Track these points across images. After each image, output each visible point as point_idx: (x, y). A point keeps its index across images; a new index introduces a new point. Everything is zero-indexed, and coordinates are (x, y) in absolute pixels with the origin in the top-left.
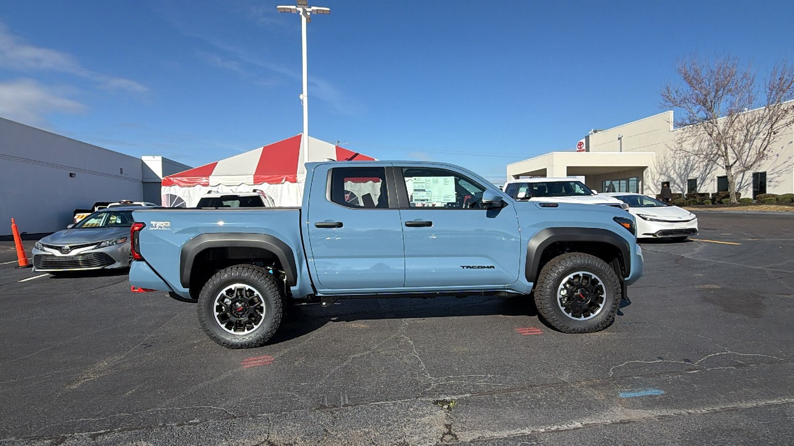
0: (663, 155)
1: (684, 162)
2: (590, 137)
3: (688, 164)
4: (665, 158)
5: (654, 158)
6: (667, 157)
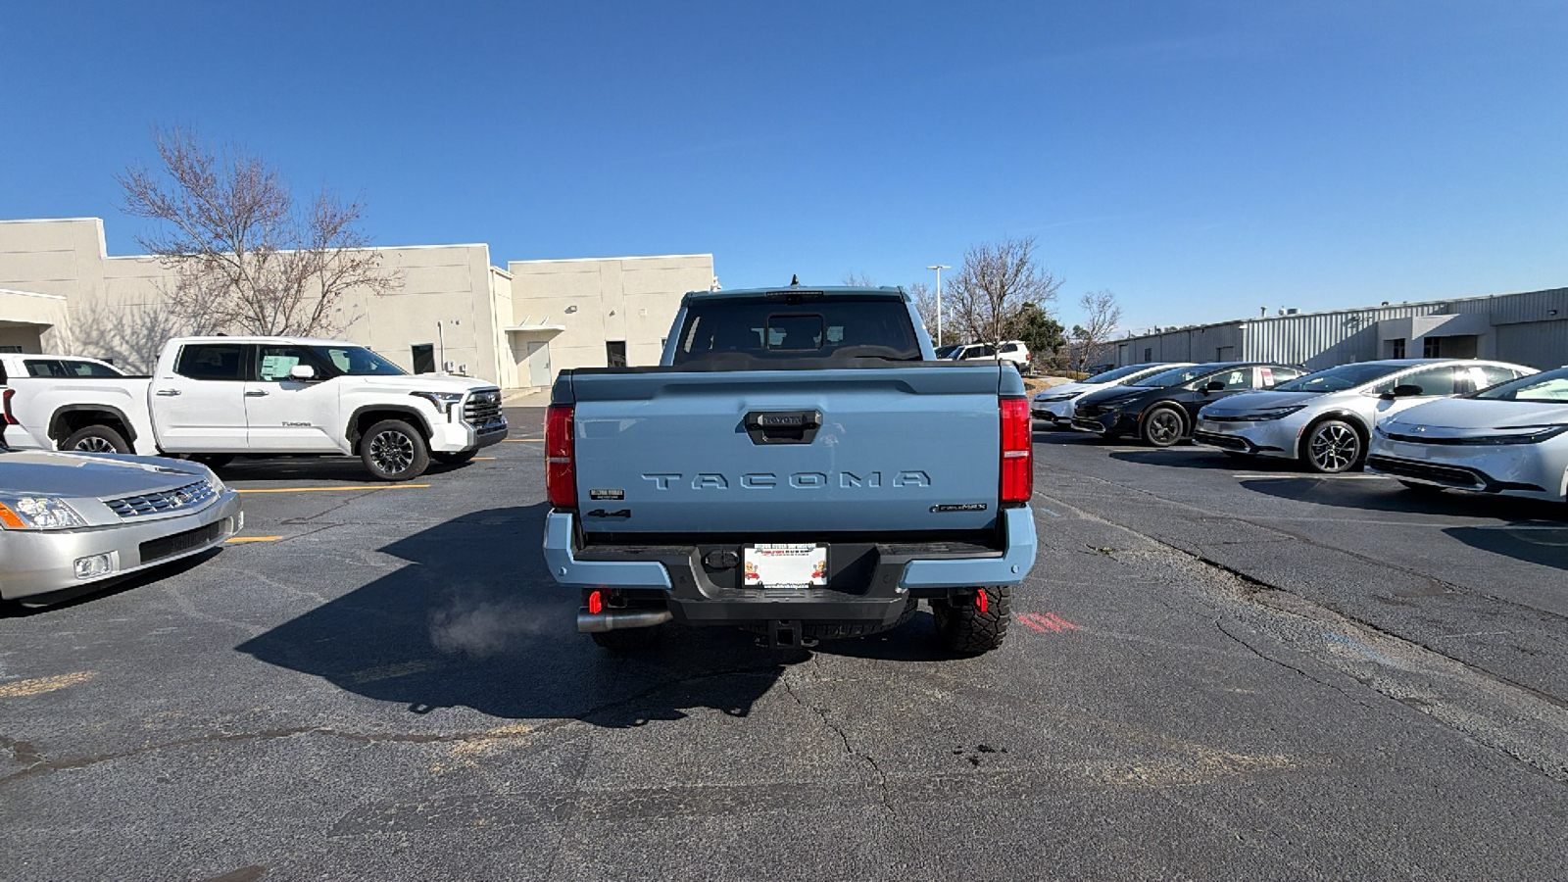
3: (153, 327)
4: (94, 311)
5: (66, 309)
6: (99, 309)
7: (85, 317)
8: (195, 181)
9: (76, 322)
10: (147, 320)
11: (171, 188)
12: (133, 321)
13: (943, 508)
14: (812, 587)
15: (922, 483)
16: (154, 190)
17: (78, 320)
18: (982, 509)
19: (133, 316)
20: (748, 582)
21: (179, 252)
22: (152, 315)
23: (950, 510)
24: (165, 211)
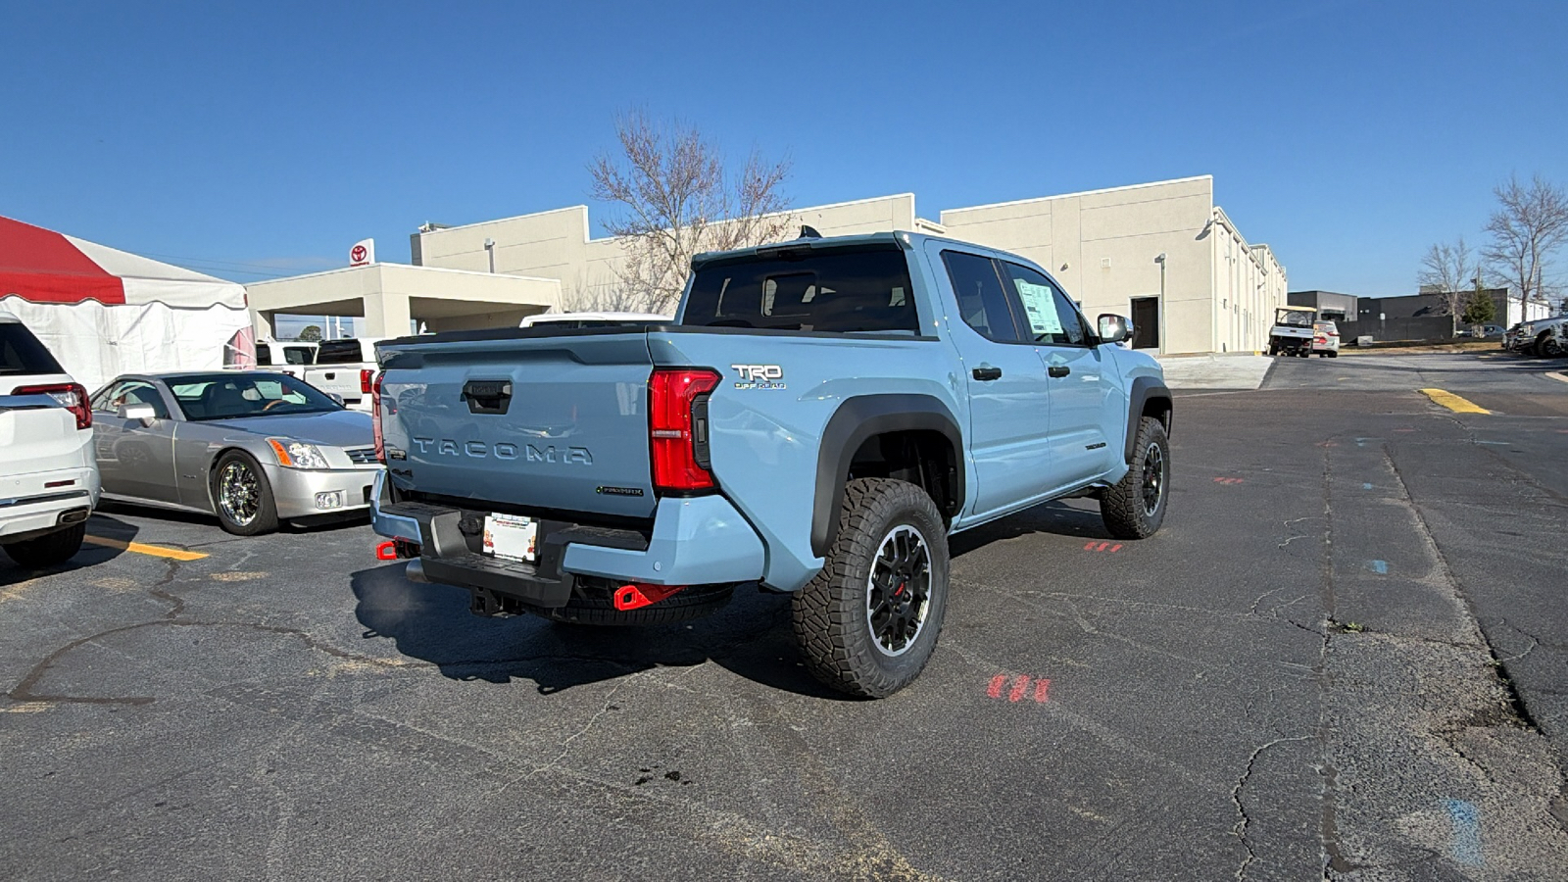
0: (574, 285)
1: (612, 301)
2: (422, 238)
3: (618, 305)
4: (578, 292)
5: (560, 291)
6: (582, 291)
7: (573, 297)
8: (643, 158)
9: (566, 302)
10: (614, 298)
11: (626, 170)
12: (605, 300)
13: (606, 491)
14: (525, 561)
15: (587, 461)
16: (615, 175)
17: (568, 300)
18: (638, 495)
19: (604, 295)
20: (487, 549)
21: (634, 231)
22: (618, 294)
23: (613, 493)
24: (621, 193)
